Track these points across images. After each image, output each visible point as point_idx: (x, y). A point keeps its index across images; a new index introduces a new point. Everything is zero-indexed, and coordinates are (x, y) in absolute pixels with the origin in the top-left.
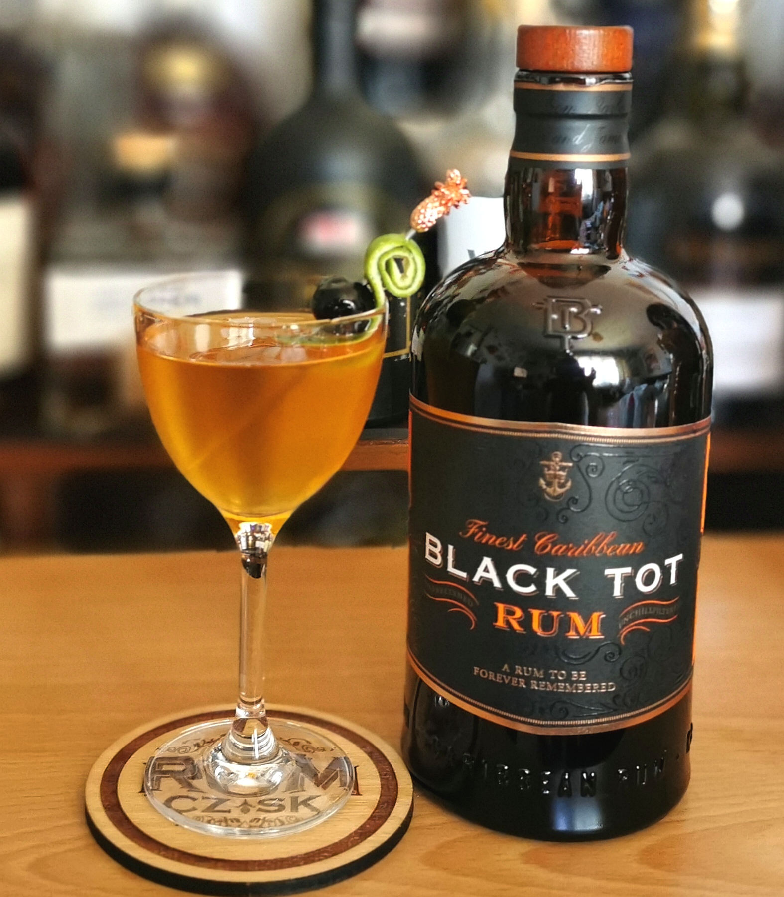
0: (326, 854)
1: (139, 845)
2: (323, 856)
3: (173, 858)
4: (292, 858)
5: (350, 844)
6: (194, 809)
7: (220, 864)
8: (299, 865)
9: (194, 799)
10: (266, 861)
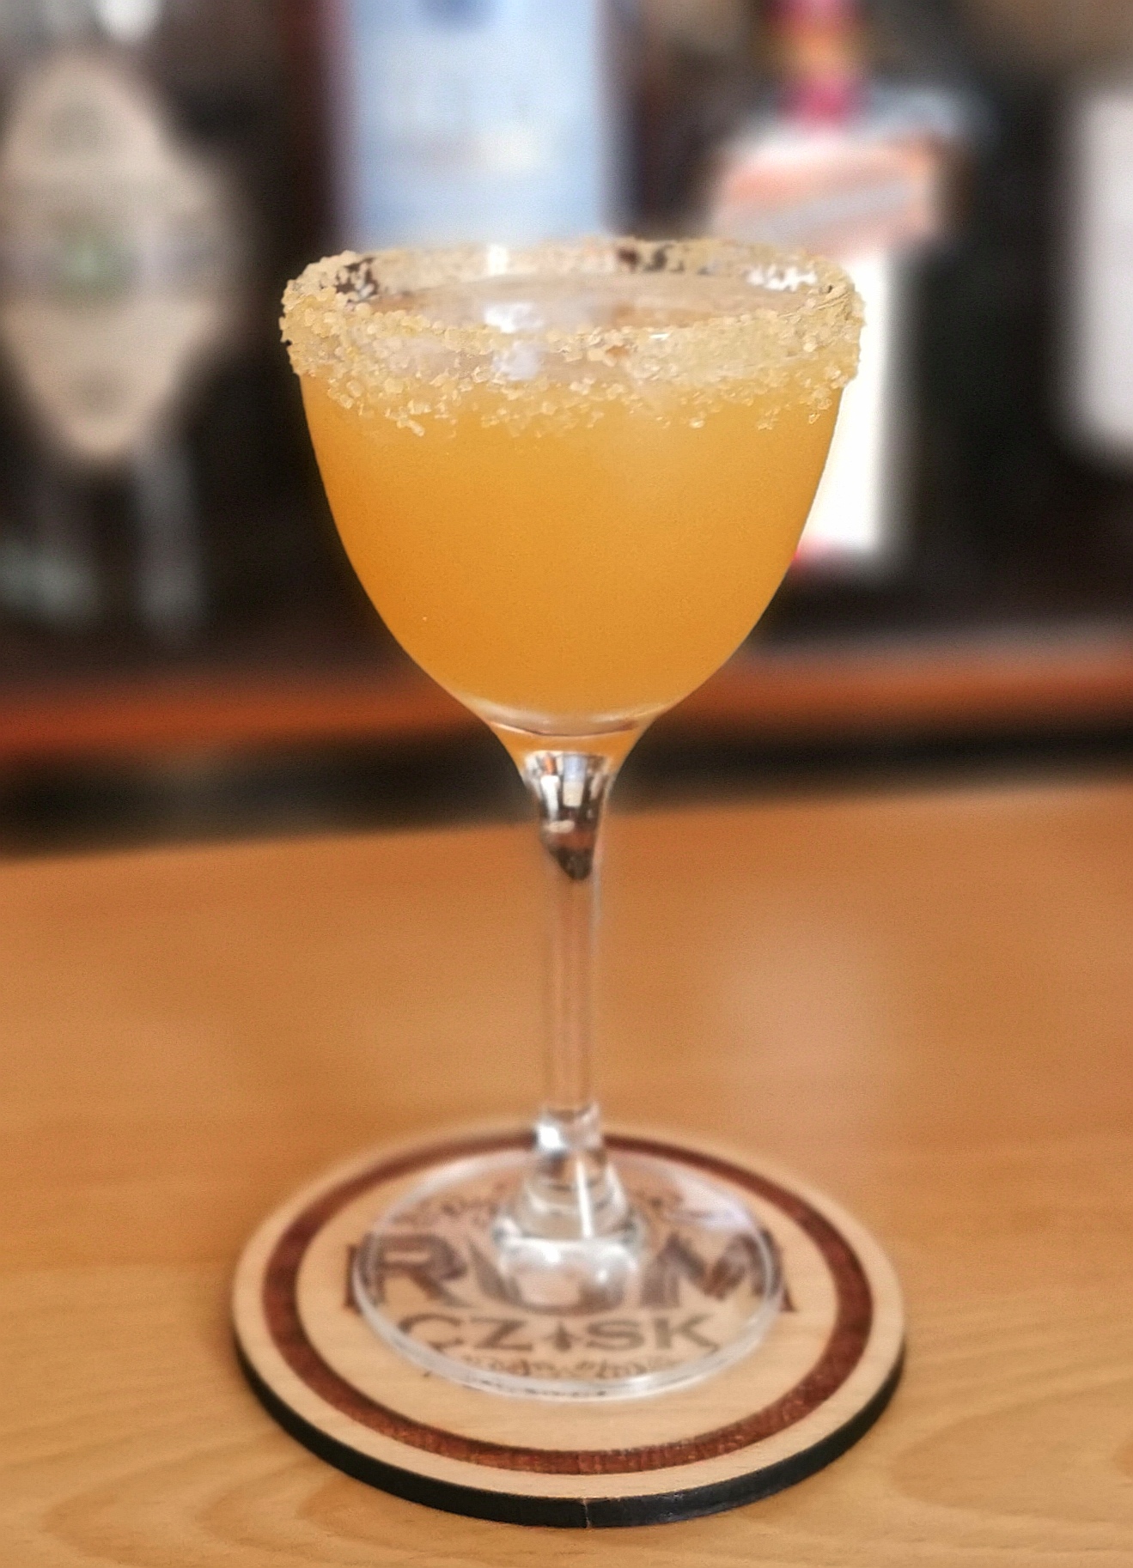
0: (738, 1437)
1: (353, 1416)
2: (736, 1441)
3: (423, 1447)
4: (671, 1447)
5: (786, 1418)
6: (458, 1342)
7: (522, 1459)
8: (686, 1462)
9: (455, 1322)
10: (617, 1453)
